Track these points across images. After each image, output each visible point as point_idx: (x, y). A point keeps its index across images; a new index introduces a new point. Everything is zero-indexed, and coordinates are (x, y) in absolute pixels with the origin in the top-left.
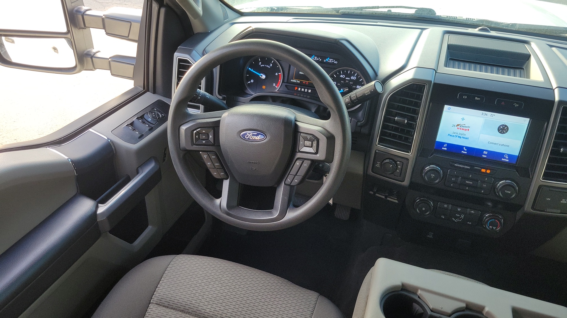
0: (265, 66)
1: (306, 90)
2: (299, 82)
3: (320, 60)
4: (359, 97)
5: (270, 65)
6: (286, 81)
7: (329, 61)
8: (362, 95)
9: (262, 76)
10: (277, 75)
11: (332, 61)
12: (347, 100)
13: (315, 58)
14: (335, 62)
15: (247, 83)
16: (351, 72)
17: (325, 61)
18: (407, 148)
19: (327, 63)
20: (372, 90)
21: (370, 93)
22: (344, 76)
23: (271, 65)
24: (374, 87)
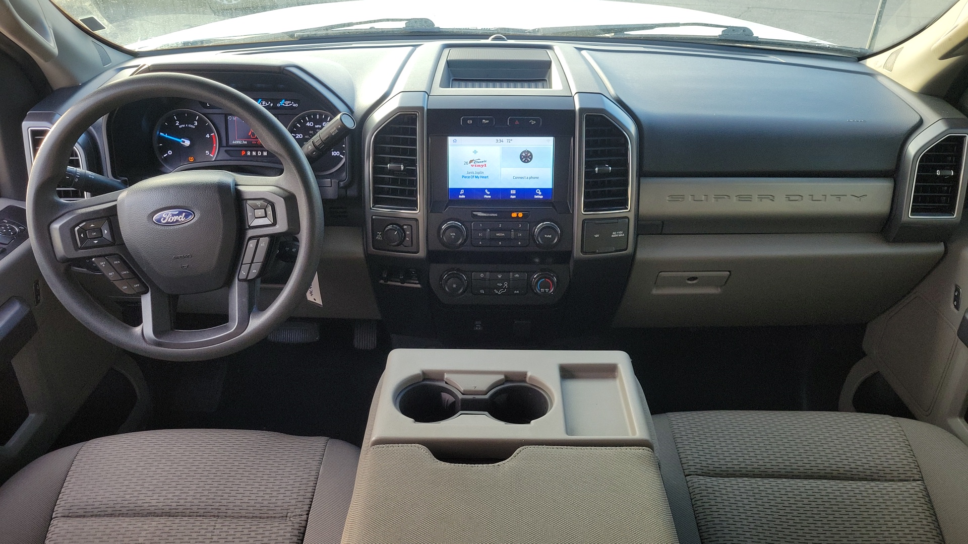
0: (187, 125)
1: (259, 153)
2: (246, 142)
3: (272, 105)
4: (325, 140)
5: (193, 124)
6: (224, 143)
7: (285, 104)
8: (327, 136)
9: (184, 142)
10: (209, 137)
11: (289, 104)
12: (310, 147)
13: (263, 103)
14: (294, 105)
15: (163, 157)
16: (321, 115)
17: (278, 105)
18: (413, 205)
19: (282, 107)
20: (339, 127)
21: (337, 131)
22: (311, 124)
23: (196, 123)
24: (341, 122)
